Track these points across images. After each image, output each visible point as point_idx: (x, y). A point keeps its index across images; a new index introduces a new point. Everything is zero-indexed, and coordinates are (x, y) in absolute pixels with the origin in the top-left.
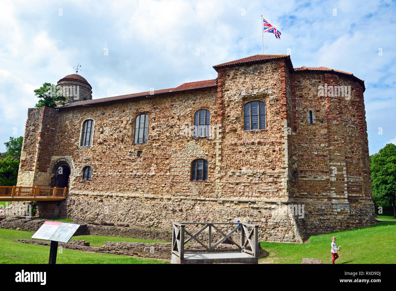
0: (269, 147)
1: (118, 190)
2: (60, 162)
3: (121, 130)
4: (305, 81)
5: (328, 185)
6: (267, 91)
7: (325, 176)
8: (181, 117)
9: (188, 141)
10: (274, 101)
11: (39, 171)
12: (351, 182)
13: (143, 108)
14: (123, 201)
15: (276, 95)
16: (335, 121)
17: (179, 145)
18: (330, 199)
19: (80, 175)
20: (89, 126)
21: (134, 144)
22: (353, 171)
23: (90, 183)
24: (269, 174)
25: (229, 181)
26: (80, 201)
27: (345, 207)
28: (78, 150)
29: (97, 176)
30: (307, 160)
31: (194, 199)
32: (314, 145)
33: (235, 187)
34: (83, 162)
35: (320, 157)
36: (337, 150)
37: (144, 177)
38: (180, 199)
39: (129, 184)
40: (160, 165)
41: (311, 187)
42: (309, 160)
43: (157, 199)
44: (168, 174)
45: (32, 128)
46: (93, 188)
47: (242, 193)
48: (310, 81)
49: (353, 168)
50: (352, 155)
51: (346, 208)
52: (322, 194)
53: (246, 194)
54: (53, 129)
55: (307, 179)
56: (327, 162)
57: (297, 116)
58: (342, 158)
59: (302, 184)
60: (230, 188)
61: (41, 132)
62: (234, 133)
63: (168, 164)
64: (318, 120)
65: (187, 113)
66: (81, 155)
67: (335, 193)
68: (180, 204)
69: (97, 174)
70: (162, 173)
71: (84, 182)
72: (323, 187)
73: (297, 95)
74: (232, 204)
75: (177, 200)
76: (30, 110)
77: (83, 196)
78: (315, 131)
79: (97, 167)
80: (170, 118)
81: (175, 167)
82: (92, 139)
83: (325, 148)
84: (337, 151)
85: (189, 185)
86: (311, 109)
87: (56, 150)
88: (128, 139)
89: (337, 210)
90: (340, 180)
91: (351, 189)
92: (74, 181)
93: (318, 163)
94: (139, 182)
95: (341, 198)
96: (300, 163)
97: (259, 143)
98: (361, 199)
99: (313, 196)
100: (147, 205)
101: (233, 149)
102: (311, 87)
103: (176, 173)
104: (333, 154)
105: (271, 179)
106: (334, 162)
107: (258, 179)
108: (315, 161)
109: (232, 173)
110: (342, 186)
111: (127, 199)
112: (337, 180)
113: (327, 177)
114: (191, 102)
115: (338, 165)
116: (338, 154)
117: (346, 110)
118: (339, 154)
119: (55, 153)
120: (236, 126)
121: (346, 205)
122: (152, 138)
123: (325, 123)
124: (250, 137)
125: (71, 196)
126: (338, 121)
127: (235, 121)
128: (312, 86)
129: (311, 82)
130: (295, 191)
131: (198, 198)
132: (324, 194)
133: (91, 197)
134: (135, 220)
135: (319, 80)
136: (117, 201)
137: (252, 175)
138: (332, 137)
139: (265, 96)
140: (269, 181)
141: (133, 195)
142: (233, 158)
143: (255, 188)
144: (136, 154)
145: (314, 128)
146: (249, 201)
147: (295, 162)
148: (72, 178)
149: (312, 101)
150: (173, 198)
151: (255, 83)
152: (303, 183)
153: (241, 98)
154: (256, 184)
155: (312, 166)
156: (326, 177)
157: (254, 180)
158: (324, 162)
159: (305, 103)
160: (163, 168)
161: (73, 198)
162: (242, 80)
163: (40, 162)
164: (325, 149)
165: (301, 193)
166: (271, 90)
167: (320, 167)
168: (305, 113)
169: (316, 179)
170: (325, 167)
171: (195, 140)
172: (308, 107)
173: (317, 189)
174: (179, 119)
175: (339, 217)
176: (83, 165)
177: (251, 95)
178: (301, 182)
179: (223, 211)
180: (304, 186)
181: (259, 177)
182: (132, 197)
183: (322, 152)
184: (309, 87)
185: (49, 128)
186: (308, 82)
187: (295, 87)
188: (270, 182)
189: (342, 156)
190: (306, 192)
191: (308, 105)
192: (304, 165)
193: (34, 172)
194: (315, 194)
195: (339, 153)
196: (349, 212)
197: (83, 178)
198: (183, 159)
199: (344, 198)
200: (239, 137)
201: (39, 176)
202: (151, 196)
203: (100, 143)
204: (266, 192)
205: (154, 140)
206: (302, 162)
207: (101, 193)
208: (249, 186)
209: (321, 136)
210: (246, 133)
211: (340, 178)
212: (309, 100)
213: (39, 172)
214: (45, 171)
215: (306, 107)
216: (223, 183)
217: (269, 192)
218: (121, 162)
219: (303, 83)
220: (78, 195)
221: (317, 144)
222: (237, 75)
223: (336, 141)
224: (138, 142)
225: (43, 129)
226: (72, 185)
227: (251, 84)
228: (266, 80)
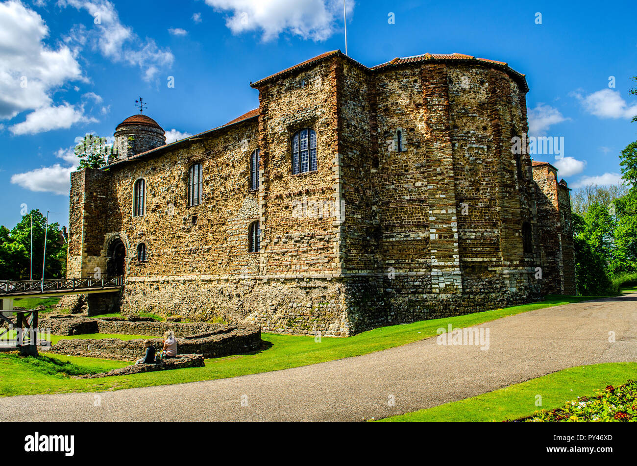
0: (318, 196)
1: (174, 272)
2: (115, 240)
3: (174, 189)
4: (391, 84)
5: (428, 246)
6: (315, 112)
7: (423, 233)
8: (235, 163)
9: (244, 196)
10: (324, 126)
11: (88, 255)
12: (471, 239)
13: (195, 156)
14: (180, 287)
15: (327, 117)
16: (439, 142)
17: (235, 203)
18: (429, 268)
19: (136, 255)
20: (142, 188)
21: (188, 207)
22: (477, 220)
23: (146, 265)
24: (319, 237)
25: (275, 251)
26: (137, 290)
27: (454, 279)
28: (131, 223)
29: (152, 256)
30: (394, 209)
31: (253, 278)
32: (405, 186)
33: (281, 259)
34: (138, 238)
35: (414, 204)
36: (441, 190)
37: (200, 252)
38: (237, 280)
39: (184, 263)
40: (217, 234)
41: (400, 251)
42: (397, 209)
43: (215, 281)
44: (225, 245)
45: (76, 198)
46: (149, 272)
47: (289, 266)
48: (399, 82)
49: (476, 216)
50: (476, 194)
51: (455, 281)
52: (418, 261)
53: (293, 267)
54: (102, 196)
55: (394, 239)
56: (426, 210)
57: (379, 142)
58: (450, 202)
59: (387, 248)
60: (276, 260)
61: (85, 203)
62: (280, 181)
63: (225, 232)
64: (411, 143)
65: (242, 157)
66: (135, 228)
67: (437, 258)
68: (238, 286)
69: (152, 253)
70: (218, 245)
71: (140, 265)
72: (420, 250)
73: (380, 108)
74: (279, 283)
75: (235, 281)
76: (73, 175)
77: (140, 284)
78: (407, 162)
79: (152, 243)
80: (224, 165)
81: (231, 234)
82: (145, 206)
83: (422, 188)
84: (440, 192)
85: (247, 258)
86: (400, 129)
87: (109, 225)
88: (181, 200)
89: (439, 285)
90: (445, 237)
91: (471, 250)
92: (130, 264)
93: (412, 214)
94: (196, 260)
95: (448, 266)
96: (385, 216)
97: (308, 192)
98: (494, 266)
99: (403, 265)
100: (203, 290)
101: (279, 205)
102: (401, 92)
103: (233, 243)
104: (433, 197)
105: (320, 245)
106: (434, 210)
107: (306, 245)
108: (407, 211)
109: (277, 238)
110: (449, 246)
111: (183, 284)
112: (440, 237)
114: (245, 140)
115: (443, 214)
116: (442, 196)
117: (464, 121)
118: (444, 196)
119: (109, 229)
120: (281, 170)
121: (455, 278)
122: (205, 197)
123: (423, 147)
124: (298, 185)
125: (128, 284)
126: (444, 142)
127: (280, 162)
128: (402, 90)
129: (400, 84)
130: (377, 258)
131: (257, 277)
132: (421, 261)
133: (147, 285)
134: (188, 311)
135: (414, 79)
136: (173, 287)
137: (299, 239)
138: (431, 169)
139: (314, 119)
140: (319, 247)
141: (189, 277)
142: (278, 217)
143: (303, 259)
144: (191, 221)
145: (405, 158)
146: (296, 278)
147: (376, 215)
148: (127, 261)
149: (402, 115)
150: (231, 278)
151: (302, 101)
152: (389, 246)
153: (286, 127)
154: (304, 252)
155: (403, 218)
156: (425, 234)
157: (302, 246)
158: (422, 210)
159: (392, 120)
160: (220, 237)
161: (130, 287)
162: (287, 100)
163: (88, 243)
164: (422, 190)
165: (387, 262)
166: (320, 110)
167: (414, 219)
168: (391, 135)
169: (409, 239)
170: (423, 219)
171: (252, 194)
172: (397, 126)
173: (409, 255)
174: (233, 166)
175: (443, 296)
176: (138, 242)
177: (296, 121)
178: (387, 244)
179: (267, 294)
180: (390, 251)
181: (308, 243)
182: (188, 281)
183: (418, 195)
184: (398, 92)
185: (96, 197)
186: (396, 84)
187: (376, 97)
188: (320, 249)
189: (449, 199)
190: (393, 259)
191: (397, 122)
192: (391, 217)
193: (81, 257)
194: (407, 261)
195: (444, 194)
196: (460, 287)
197: (139, 260)
198: (239, 223)
199: (453, 266)
200: (286, 186)
201: (90, 261)
202: (207, 277)
203: (154, 211)
204: (315, 264)
205: (208, 199)
206: (388, 214)
207: (158, 278)
208: (296, 256)
209: (416, 170)
210: (293, 179)
211: (446, 235)
212: (397, 114)
213: (89, 257)
214: (97, 254)
215: (393, 126)
216: (268, 253)
217: (319, 263)
218: (175, 233)
219: (389, 87)
220: (134, 282)
221: (409, 183)
222: (281, 92)
223: (440, 174)
224: (193, 204)
225: (87, 198)
226: (128, 270)
227: (298, 104)
228: (315, 94)
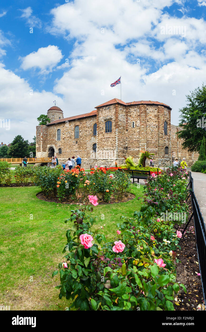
0: (112, 139)
2: (51, 147)
3: (70, 133)
6: (111, 117)
9: (92, 137)
10: (114, 121)
12: (150, 151)
13: (77, 124)
15: (114, 119)
17: (89, 138)
19: (58, 152)
20: (59, 132)
23: (62, 155)
24: (112, 149)
28: (56, 142)
32: (134, 136)
35: (136, 141)
36: (143, 138)
38: (89, 160)
41: (132, 153)
42: (132, 143)
44: (86, 150)
45: (38, 134)
46: (62, 157)
49: (151, 145)
50: (152, 139)
52: (136, 156)
55: (131, 150)
56: (139, 143)
57: (128, 125)
61: (42, 136)
63: (86, 146)
64: (136, 126)
66: (57, 144)
69: (63, 151)
70: (84, 150)
71: (60, 155)
72: (137, 153)
73: (129, 115)
76: (37, 127)
78: (135, 131)
79: (63, 149)
80: (85, 127)
81: (88, 147)
82: (61, 137)
86: (133, 121)
87: (48, 143)
88: (72, 137)
93: (135, 144)
94: (77, 154)
96: (129, 144)
97: (109, 138)
101: (102, 140)
103: (88, 150)
104: (141, 140)
106: (141, 143)
109: (101, 149)
113: (139, 149)
114: (92, 121)
115: (143, 144)
116: (143, 140)
120: (102, 131)
123: (139, 127)
124: (107, 136)
126: (144, 126)
127: (102, 129)
128: (135, 111)
130: (126, 155)
131: (95, 159)
135: (138, 108)
138: (141, 133)
139: (111, 119)
142: (101, 144)
144: (76, 142)
145: (134, 129)
147: (126, 144)
148: (55, 154)
149: (134, 118)
150: (87, 159)
152: (129, 152)
153: (104, 120)
155: (133, 145)
159: (132, 119)
160: (84, 148)
162: (104, 113)
163: (43, 148)
164: (138, 138)
166: (113, 117)
168: (131, 123)
169: (134, 150)
170: (138, 145)
171: (94, 136)
173: (134, 154)
174: (88, 128)
176: (59, 148)
177: (107, 119)
184: (133, 111)
185: (45, 134)
186: (133, 109)
187: (128, 113)
189: (145, 140)
193: (41, 152)
198: (90, 144)
200: (103, 135)
201: (43, 153)
203: (64, 139)
207: (65, 159)
209: (137, 133)
210: (106, 134)
214: (45, 151)
218: (71, 146)
219: (131, 110)
222: (103, 110)
223: (143, 134)
224: (76, 138)
225: (42, 134)
227: (107, 114)
228: (112, 112)
